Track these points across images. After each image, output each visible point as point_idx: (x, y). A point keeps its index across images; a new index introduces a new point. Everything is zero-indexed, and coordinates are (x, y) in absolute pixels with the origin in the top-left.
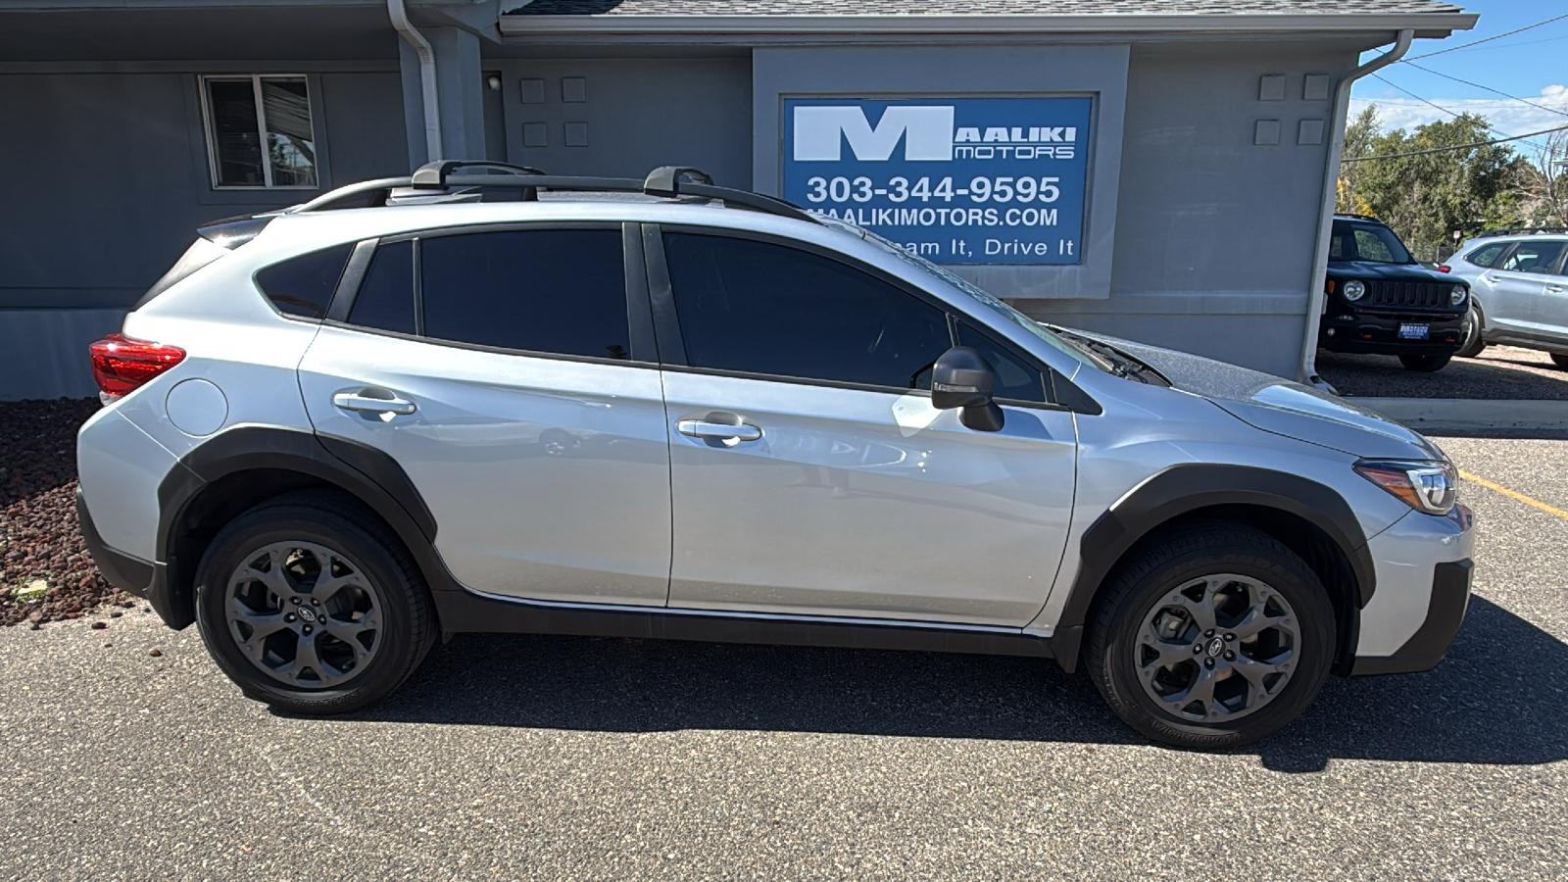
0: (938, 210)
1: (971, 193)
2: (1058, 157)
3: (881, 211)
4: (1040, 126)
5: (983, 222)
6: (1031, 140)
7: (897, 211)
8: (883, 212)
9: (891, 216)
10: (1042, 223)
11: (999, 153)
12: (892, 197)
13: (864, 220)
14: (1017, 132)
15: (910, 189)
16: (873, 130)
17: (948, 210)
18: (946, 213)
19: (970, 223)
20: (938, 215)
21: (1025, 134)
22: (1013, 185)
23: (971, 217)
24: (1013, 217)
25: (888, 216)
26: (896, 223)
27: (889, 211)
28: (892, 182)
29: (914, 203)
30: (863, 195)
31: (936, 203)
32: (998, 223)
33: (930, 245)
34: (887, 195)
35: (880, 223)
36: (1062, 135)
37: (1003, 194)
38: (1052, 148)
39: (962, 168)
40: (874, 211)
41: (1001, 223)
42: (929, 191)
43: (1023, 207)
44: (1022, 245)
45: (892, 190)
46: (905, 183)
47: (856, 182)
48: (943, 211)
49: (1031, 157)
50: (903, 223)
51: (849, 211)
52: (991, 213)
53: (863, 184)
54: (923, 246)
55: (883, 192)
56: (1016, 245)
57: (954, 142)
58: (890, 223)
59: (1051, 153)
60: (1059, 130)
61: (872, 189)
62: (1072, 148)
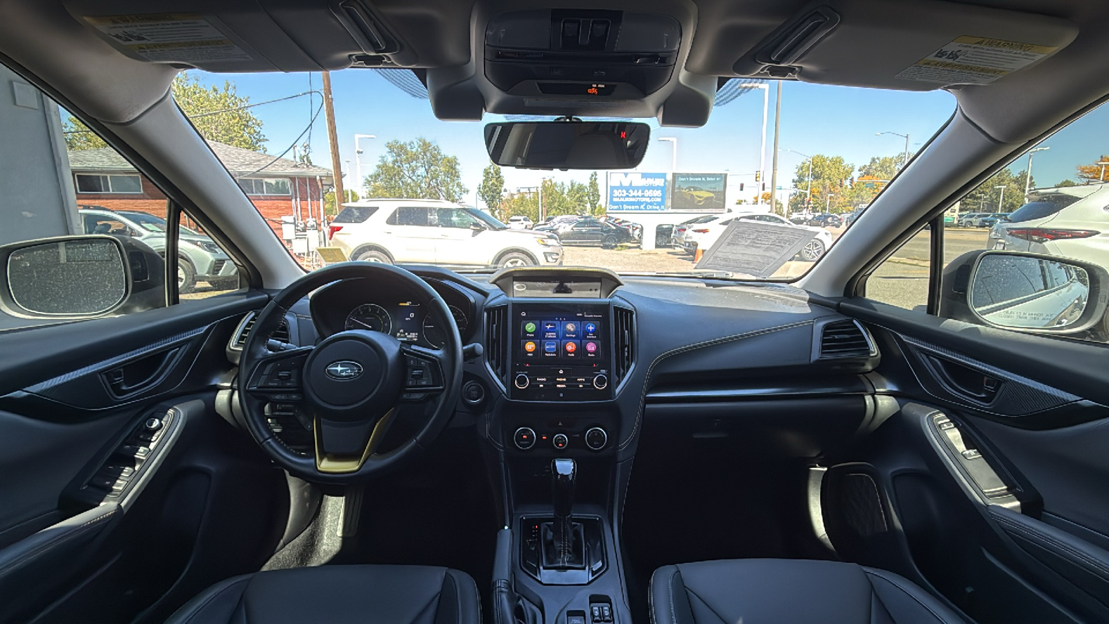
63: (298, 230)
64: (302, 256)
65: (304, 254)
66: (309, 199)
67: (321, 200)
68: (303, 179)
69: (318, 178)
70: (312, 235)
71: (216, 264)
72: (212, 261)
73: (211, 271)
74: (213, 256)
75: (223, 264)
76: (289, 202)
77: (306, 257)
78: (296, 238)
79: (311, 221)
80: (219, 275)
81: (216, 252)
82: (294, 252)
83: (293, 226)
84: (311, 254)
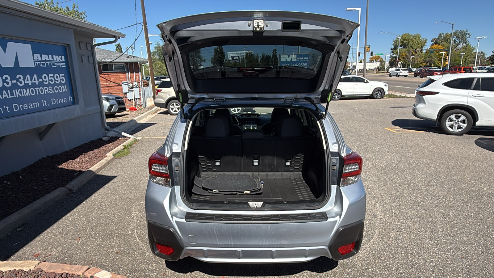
0: (35, 89)
1: (43, 81)
2: (62, 66)
3: (16, 90)
4: (56, 55)
5: (49, 92)
6: (54, 60)
7: (22, 90)
8: (17, 91)
9: (20, 92)
10: (63, 91)
11: (47, 64)
12: (19, 83)
13: (11, 96)
14: (50, 56)
15: (24, 80)
16: (5, 52)
17: (38, 88)
18: (38, 89)
19: (46, 93)
20: (36, 90)
21: (53, 58)
22: (53, 77)
23: (45, 91)
24: (57, 89)
25: (19, 92)
26: (23, 96)
27: (19, 90)
28: (17, 77)
29: (26, 86)
30: (8, 83)
31: (34, 85)
32: (53, 92)
33: (36, 104)
34: (16, 83)
35: (17, 96)
36: (61, 58)
37: (52, 80)
38: (60, 63)
39: (38, 71)
40: (14, 90)
41: (54, 92)
42: (31, 80)
43: (58, 85)
44: (61, 100)
45: (18, 80)
46: (22, 78)
47: (4, 78)
48: (37, 89)
49: (56, 66)
50: (25, 95)
51: (4, 92)
52: (50, 88)
53: (6, 78)
54: (34, 104)
55: (14, 82)
56: (59, 100)
57: (34, 60)
58: (21, 96)
59: (60, 65)
60: (60, 57)
61: (11, 80)
62: (64, 63)
63: (129, 88)
64: (132, 100)
65: (132, 99)
66: (134, 73)
67: (140, 73)
68: (131, 63)
69: (139, 63)
70: (136, 90)
71: (110, 107)
72: (109, 106)
73: (109, 110)
74: (109, 103)
75: (113, 107)
76: (125, 75)
77: (133, 101)
78: (129, 92)
79: (135, 84)
80: (112, 111)
81: (110, 102)
82: (128, 98)
83: (127, 86)
84: (136, 99)
